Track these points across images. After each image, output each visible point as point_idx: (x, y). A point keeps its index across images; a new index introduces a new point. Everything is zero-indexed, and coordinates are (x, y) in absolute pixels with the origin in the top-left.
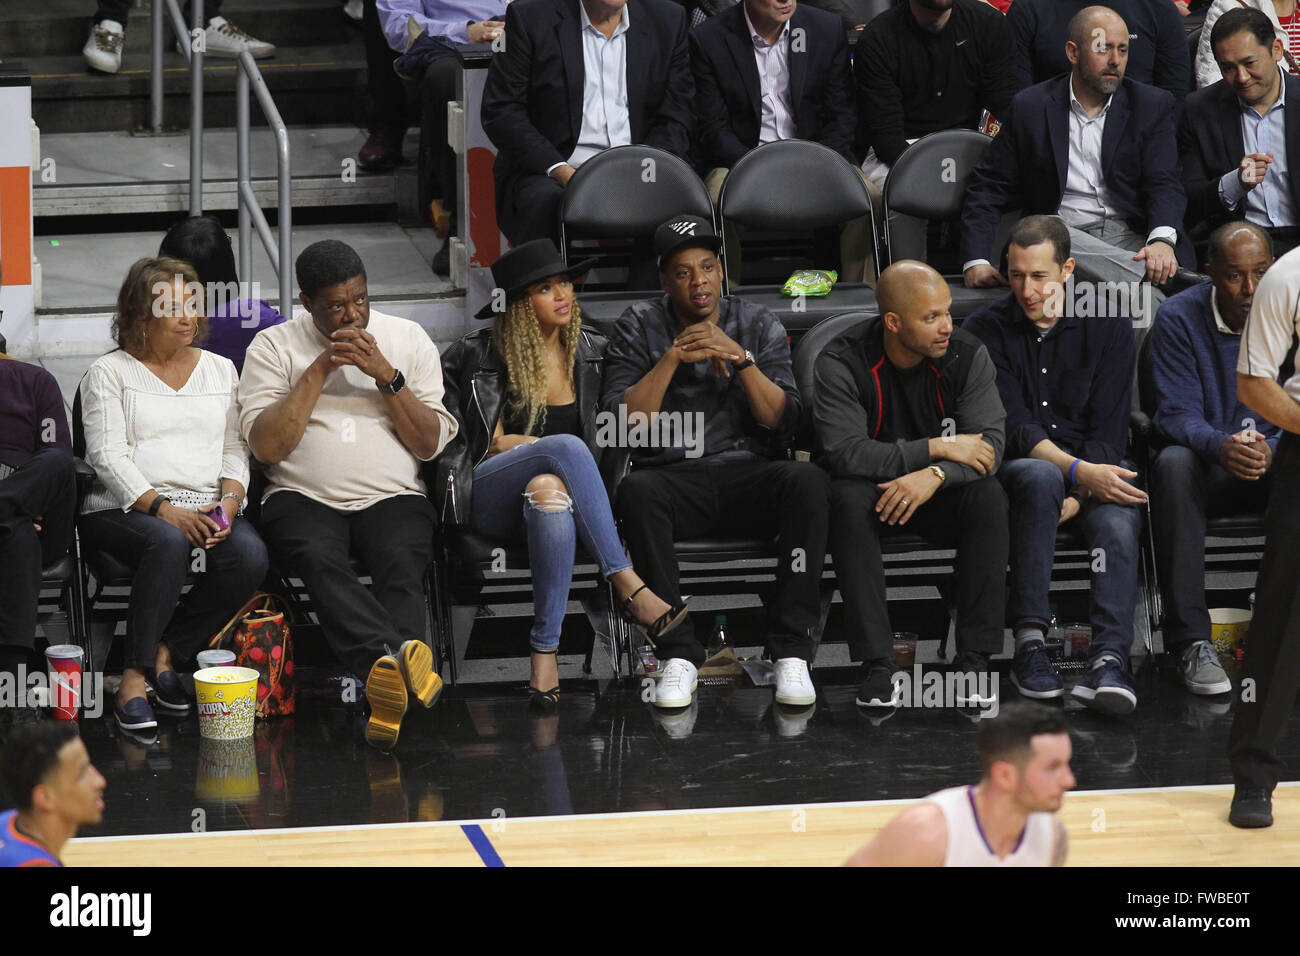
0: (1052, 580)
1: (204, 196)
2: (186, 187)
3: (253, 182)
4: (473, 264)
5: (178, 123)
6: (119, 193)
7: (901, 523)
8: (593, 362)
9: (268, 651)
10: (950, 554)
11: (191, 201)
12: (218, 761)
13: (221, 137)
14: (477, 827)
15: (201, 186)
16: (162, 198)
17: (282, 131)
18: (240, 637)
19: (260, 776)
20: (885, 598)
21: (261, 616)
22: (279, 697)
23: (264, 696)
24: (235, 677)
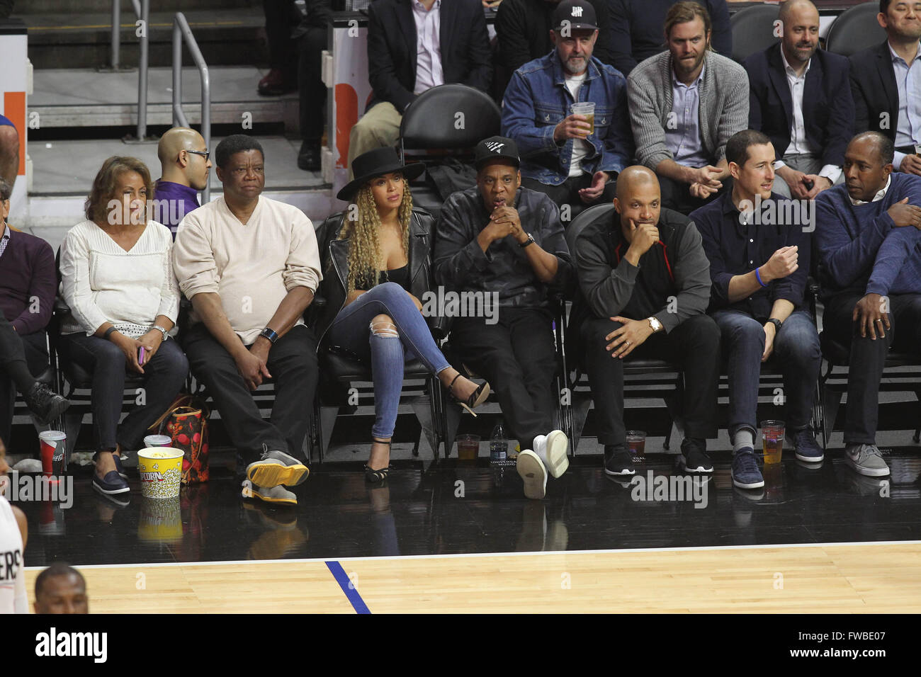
0: (759, 395)
1: (148, 115)
2: (135, 108)
3: (184, 106)
4: (339, 166)
5: (130, 63)
6: (89, 112)
7: (620, 357)
8: (421, 236)
9: (190, 436)
10: (674, 376)
11: (139, 118)
12: (153, 514)
13: (162, 74)
14: (337, 562)
15: (146, 108)
16: (119, 115)
17: (205, 69)
18: (171, 426)
19: (183, 524)
20: (623, 406)
21: (185, 411)
22: (198, 469)
23: (188, 468)
24: (167, 454)
